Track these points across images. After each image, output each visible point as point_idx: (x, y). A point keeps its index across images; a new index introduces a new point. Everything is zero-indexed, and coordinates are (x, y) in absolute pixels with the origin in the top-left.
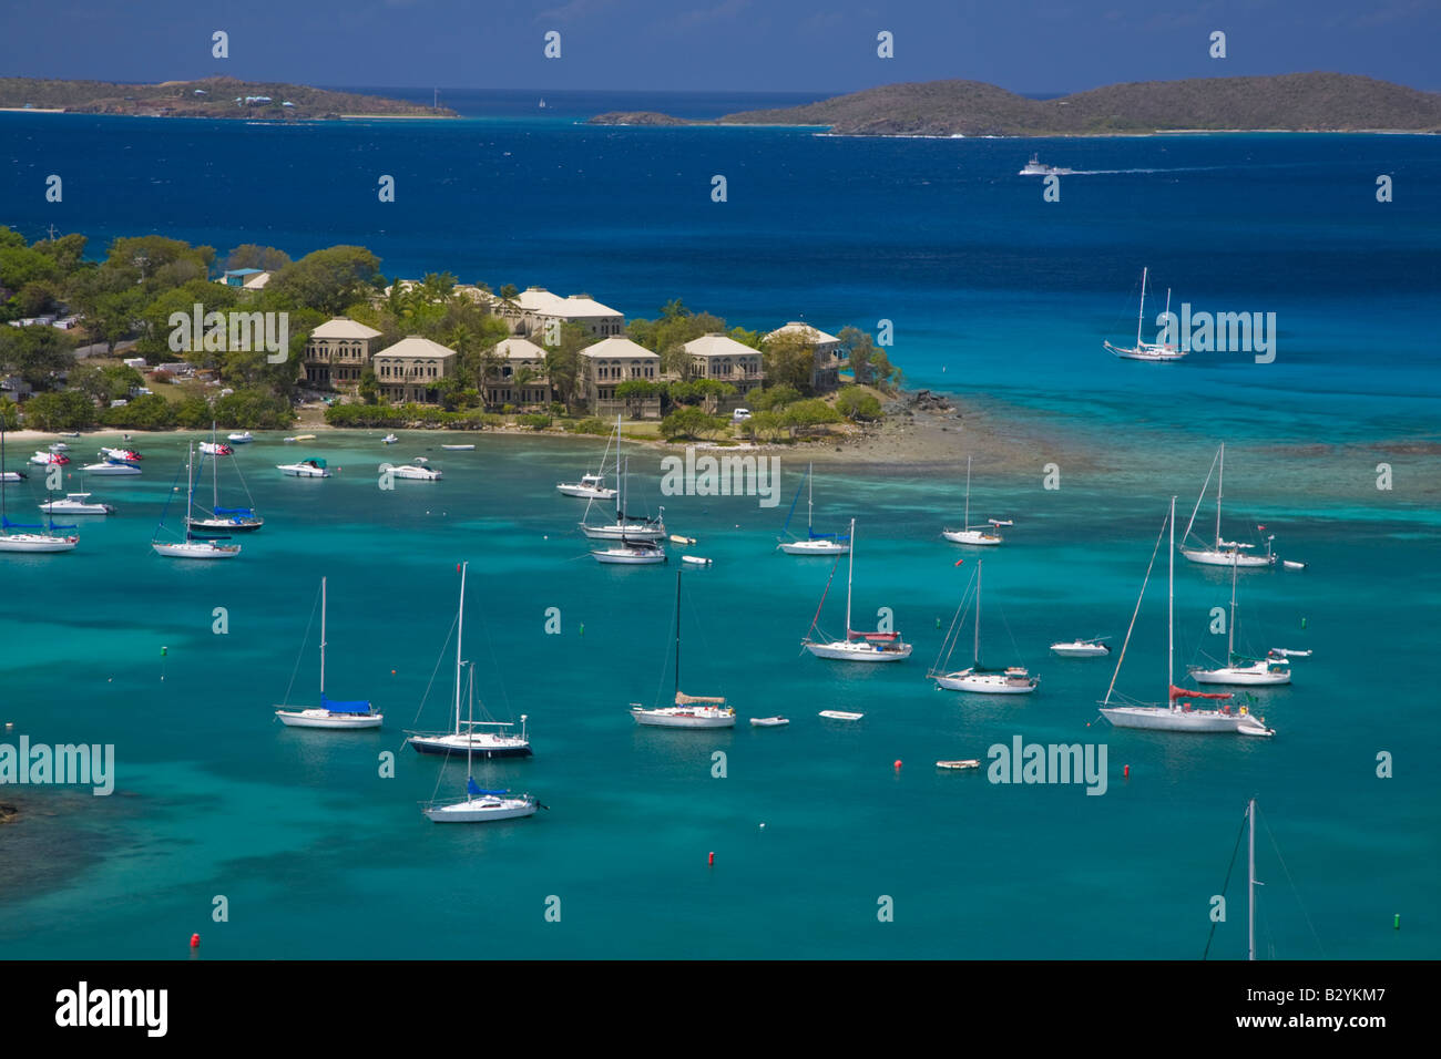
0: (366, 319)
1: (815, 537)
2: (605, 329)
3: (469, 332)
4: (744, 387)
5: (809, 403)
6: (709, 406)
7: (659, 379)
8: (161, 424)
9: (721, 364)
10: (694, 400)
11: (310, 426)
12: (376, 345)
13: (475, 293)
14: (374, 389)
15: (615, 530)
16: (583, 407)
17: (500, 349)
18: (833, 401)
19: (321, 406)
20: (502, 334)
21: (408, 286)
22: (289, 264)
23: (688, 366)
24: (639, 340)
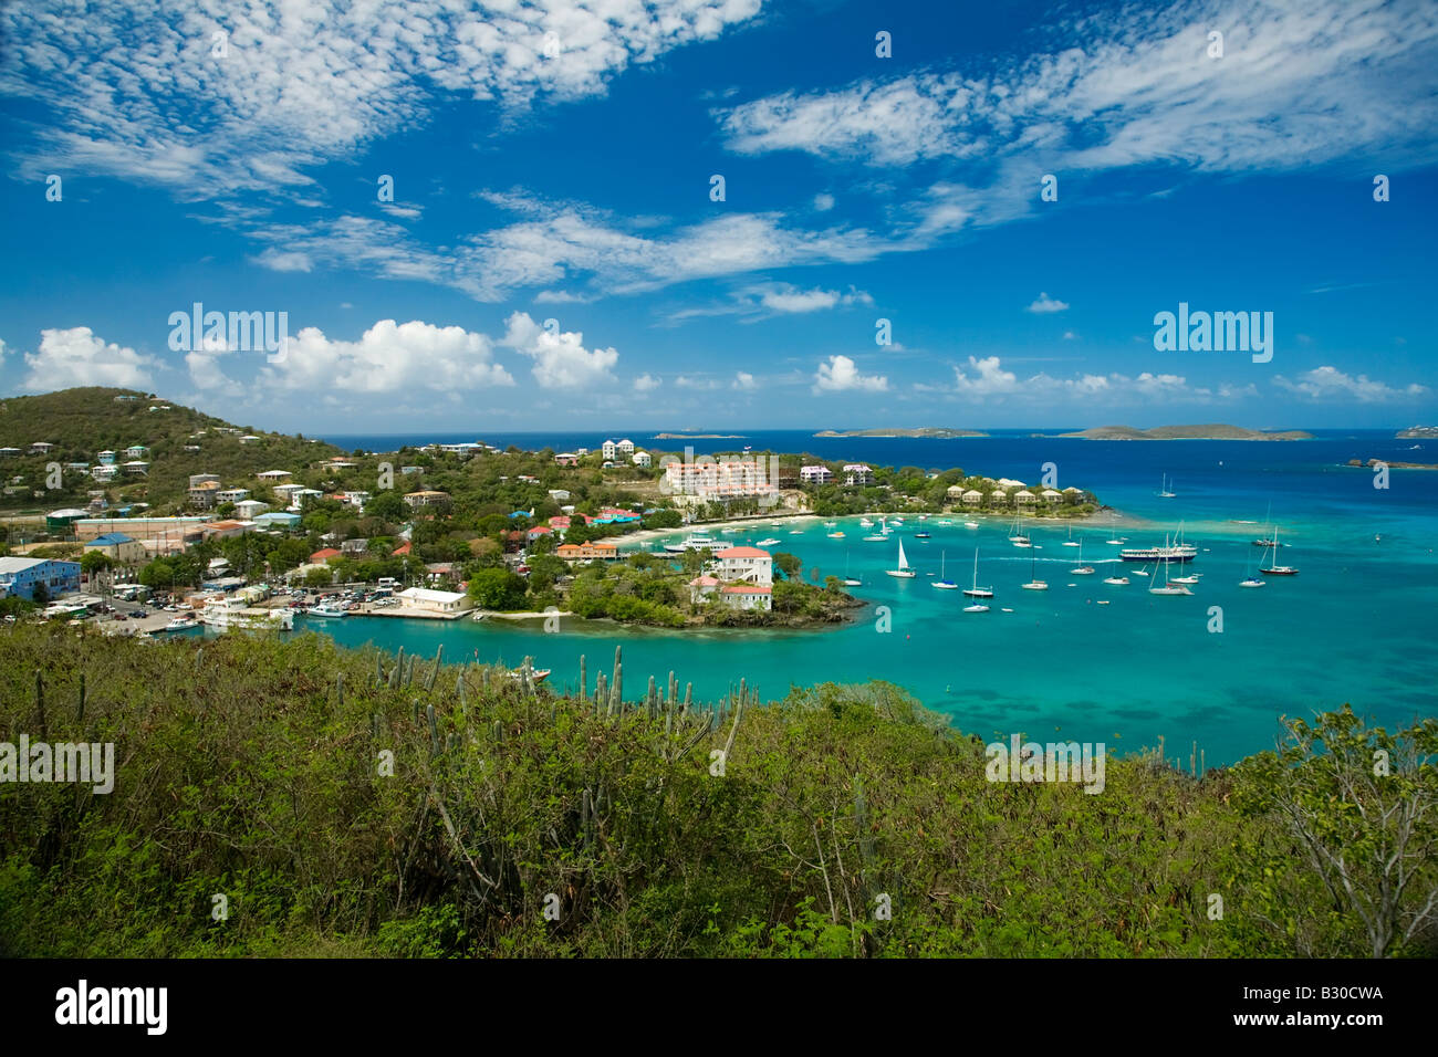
0: (962, 486)
1: (1072, 541)
2: (1022, 488)
3: (986, 489)
4: (1057, 503)
5: (1074, 508)
6: (1048, 508)
7: (1035, 501)
8: (910, 512)
9: (1051, 498)
10: (1044, 507)
11: (947, 510)
12: (964, 492)
13: (988, 480)
14: (962, 503)
15: (1018, 539)
16: (1015, 508)
17: (994, 494)
18: (1081, 507)
19: (950, 507)
20: (995, 489)
21: (972, 478)
22: (943, 473)
23: (1043, 499)
24: (1030, 491)
